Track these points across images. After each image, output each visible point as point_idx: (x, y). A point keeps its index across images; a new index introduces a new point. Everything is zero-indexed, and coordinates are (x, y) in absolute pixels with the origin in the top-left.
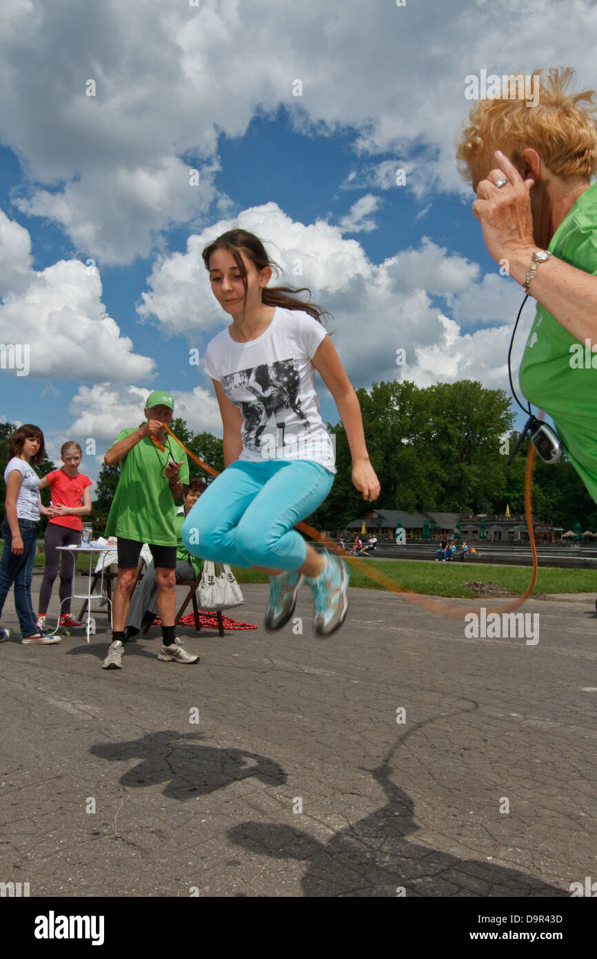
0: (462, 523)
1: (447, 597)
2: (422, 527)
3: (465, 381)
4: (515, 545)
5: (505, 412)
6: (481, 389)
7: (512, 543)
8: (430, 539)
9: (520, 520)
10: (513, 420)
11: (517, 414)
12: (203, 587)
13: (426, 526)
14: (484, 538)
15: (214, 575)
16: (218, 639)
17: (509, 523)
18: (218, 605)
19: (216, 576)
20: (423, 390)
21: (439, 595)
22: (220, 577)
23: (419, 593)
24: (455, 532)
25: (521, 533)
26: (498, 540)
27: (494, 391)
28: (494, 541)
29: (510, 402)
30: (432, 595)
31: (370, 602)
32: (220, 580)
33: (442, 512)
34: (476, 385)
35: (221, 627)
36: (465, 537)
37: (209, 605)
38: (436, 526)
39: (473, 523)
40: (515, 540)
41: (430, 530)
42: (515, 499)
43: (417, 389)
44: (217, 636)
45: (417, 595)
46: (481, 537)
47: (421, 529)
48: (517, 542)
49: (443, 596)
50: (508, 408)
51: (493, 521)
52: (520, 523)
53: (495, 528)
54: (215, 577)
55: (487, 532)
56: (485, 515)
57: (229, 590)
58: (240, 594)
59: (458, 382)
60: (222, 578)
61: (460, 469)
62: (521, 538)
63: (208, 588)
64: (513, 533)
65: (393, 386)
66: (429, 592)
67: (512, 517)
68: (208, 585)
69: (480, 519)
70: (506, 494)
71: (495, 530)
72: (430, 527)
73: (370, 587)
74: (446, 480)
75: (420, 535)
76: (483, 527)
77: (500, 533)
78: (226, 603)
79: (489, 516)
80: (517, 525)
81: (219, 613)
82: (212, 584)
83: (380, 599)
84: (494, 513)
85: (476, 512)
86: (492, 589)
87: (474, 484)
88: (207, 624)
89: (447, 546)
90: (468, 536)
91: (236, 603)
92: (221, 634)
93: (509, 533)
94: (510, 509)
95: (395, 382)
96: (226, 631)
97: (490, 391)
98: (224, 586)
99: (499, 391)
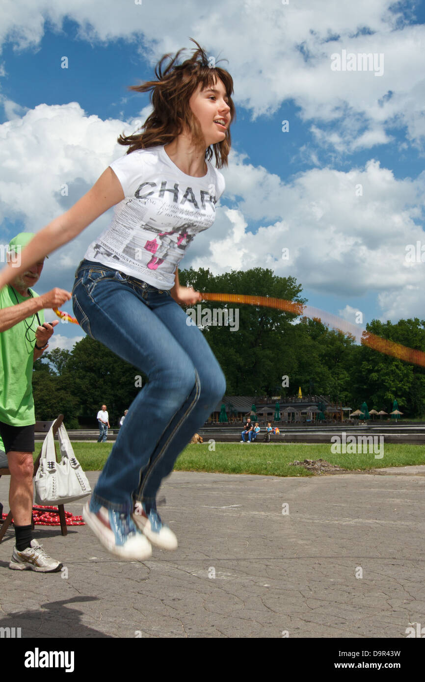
0: (257, 406)
1: (283, 476)
2: (220, 411)
3: (257, 269)
4: (308, 426)
5: (296, 298)
6: (273, 276)
7: (305, 423)
8: (227, 423)
9: (312, 401)
10: (304, 306)
11: (307, 300)
12: (41, 476)
13: (223, 410)
14: (279, 419)
15: (55, 461)
16: (59, 538)
17: (302, 404)
18: (60, 497)
19: (57, 461)
20: (218, 278)
21: (274, 474)
22: (62, 463)
23: (252, 473)
24: (251, 414)
25: (313, 413)
26: (291, 421)
27: (285, 278)
28: (289, 422)
29: (300, 289)
30: (266, 475)
31: (207, 485)
32: (61, 466)
33: (238, 395)
34: (268, 273)
35: (63, 523)
36: (261, 418)
37: (50, 499)
38: (233, 409)
39: (268, 406)
40: (308, 420)
41: (227, 413)
42: (307, 382)
43: (212, 275)
44: (58, 535)
45: (250, 476)
46: (275, 419)
47: (219, 413)
48: (310, 422)
49: (279, 475)
50: (299, 295)
51: (287, 402)
52: (311, 404)
53: (289, 409)
54: (56, 463)
55: (281, 414)
56: (279, 398)
57: (74, 478)
58: (86, 483)
59: (251, 270)
60: (64, 463)
61: (255, 353)
62: (313, 418)
63: (48, 477)
64: (306, 413)
65: (189, 274)
66: (262, 472)
67: (304, 398)
68: (47, 473)
69: (275, 401)
70: (298, 377)
71: (289, 411)
72: (227, 410)
73: (197, 470)
74: (242, 364)
75: (217, 420)
76: (277, 409)
77: (293, 414)
78: (70, 494)
79: (282, 398)
80: (310, 406)
81: (61, 507)
82: (53, 472)
83: (215, 482)
84: (287, 395)
85: (270, 394)
86: (324, 466)
87: (268, 368)
88: (41, 520)
89: (252, 428)
90: (263, 418)
91: (82, 493)
92: (64, 532)
93: (303, 413)
94: (302, 391)
95: (191, 269)
96: (69, 528)
97: (281, 278)
98: (68, 473)
99: (290, 279)
